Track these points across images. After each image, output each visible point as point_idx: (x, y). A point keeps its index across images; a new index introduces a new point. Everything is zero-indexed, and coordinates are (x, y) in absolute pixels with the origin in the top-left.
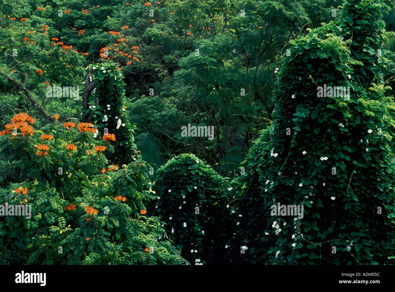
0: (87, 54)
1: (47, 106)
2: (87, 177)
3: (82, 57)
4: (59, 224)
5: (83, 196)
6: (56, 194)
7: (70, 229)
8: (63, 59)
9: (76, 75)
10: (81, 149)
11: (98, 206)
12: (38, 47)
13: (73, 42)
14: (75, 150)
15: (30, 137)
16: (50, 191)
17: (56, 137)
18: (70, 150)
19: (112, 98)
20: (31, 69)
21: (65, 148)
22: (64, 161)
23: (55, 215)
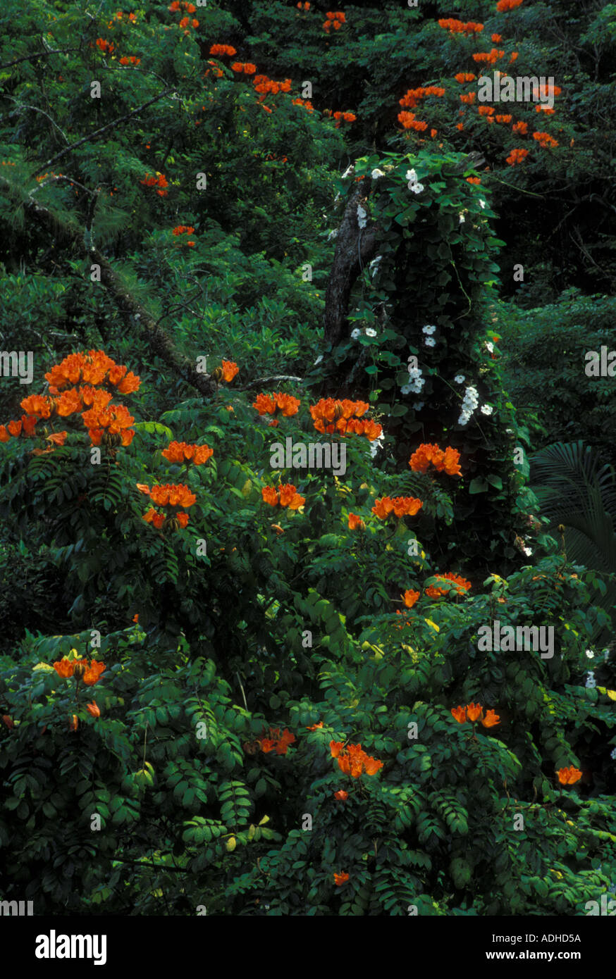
0: (350, 115)
1: (180, 326)
2: (343, 619)
3: (329, 127)
4: (223, 811)
5: (323, 700)
6: (214, 686)
7: (267, 833)
8: (254, 132)
9: (303, 200)
10: (319, 503)
11: (381, 744)
12: (149, 78)
13: (300, 60)
14: (298, 507)
15: (120, 452)
16: (192, 670)
17: (223, 452)
18: (279, 508)
19: (445, 298)
20: (124, 172)
21: (255, 498)
22: (251, 551)
23: (208, 770)
